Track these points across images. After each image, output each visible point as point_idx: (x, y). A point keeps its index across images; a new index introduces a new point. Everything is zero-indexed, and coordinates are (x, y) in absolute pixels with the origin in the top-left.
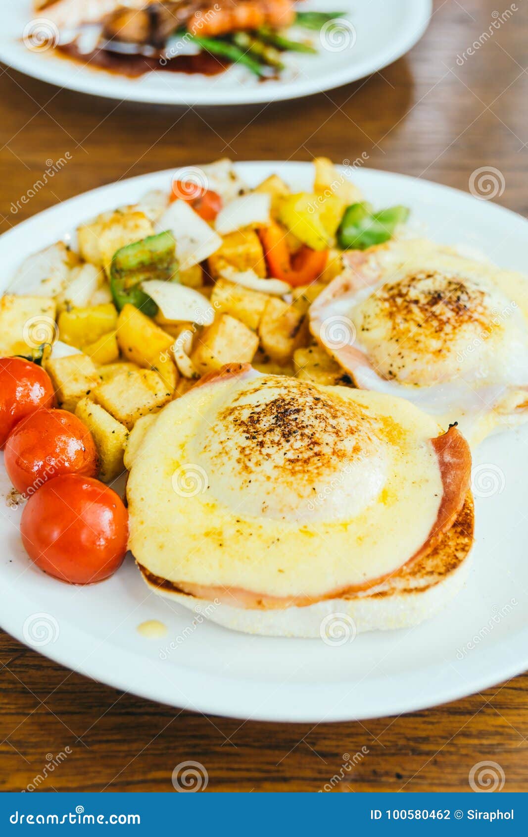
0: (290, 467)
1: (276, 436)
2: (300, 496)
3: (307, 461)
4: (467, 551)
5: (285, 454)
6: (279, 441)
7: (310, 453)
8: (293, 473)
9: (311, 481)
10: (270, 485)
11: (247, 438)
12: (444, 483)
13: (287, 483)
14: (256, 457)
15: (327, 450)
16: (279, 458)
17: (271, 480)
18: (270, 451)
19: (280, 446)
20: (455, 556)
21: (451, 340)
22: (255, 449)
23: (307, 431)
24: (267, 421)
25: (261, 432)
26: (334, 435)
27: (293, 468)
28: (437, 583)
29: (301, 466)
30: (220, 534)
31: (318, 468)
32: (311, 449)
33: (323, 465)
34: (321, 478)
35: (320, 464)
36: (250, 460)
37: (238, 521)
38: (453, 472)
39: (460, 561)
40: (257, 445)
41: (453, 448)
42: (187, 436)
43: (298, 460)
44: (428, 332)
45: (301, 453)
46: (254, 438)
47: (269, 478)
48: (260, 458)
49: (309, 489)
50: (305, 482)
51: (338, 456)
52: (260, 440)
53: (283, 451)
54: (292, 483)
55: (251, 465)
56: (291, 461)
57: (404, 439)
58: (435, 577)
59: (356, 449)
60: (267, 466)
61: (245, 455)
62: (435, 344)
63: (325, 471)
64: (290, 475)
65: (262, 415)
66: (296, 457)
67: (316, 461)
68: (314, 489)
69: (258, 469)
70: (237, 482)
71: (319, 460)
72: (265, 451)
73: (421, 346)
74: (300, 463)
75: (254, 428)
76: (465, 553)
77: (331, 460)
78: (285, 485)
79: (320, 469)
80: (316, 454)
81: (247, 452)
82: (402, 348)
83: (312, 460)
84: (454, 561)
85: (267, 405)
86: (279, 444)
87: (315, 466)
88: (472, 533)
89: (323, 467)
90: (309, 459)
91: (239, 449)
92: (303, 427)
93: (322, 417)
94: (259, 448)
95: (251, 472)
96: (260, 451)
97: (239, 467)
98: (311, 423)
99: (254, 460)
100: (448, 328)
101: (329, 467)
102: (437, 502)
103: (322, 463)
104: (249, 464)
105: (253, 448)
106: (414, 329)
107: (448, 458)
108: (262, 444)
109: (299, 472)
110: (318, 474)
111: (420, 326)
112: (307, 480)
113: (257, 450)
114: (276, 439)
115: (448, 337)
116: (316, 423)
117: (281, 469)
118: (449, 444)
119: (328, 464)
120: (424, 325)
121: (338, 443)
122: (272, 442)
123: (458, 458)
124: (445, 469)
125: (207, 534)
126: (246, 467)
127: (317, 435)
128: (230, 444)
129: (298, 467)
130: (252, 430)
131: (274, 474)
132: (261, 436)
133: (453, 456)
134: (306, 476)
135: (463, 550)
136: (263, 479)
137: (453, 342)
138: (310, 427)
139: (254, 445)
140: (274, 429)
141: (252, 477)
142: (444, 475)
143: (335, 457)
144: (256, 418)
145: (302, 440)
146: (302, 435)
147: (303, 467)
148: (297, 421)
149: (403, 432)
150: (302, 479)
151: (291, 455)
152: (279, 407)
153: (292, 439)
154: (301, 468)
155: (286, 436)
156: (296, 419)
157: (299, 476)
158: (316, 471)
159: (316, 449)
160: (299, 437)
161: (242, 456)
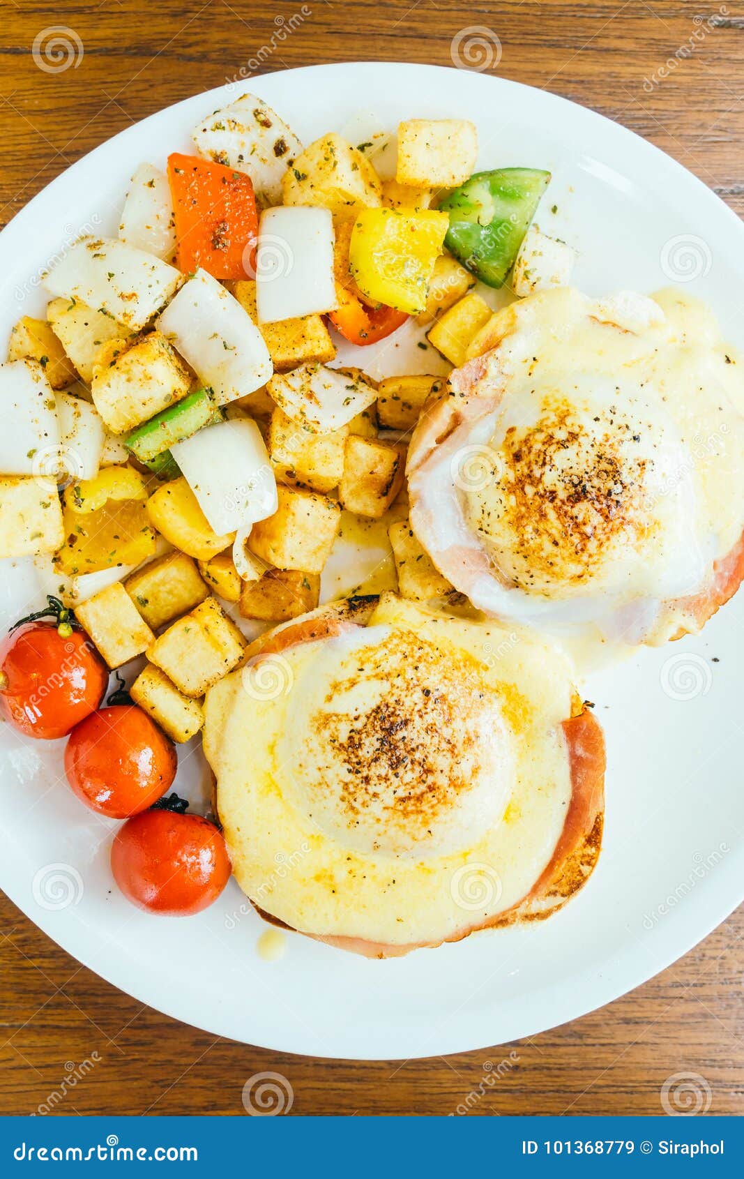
0: (401, 808)
1: (382, 768)
2: (414, 839)
3: (419, 798)
4: (593, 866)
5: (395, 792)
6: (387, 775)
7: (423, 788)
8: (406, 814)
9: (425, 823)
10: (380, 827)
11: (350, 771)
12: (574, 782)
13: (400, 826)
14: (361, 796)
15: (442, 781)
16: (388, 798)
17: (381, 822)
18: (378, 789)
19: (388, 782)
20: (580, 871)
21: (595, 563)
22: (360, 786)
23: (418, 756)
24: (370, 745)
25: (365, 763)
26: (449, 755)
27: (405, 809)
28: (559, 907)
29: (414, 805)
30: (331, 877)
31: (432, 807)
32: (424, 782)
33: (439, 802)
34: (437, 819)
35: (435, 801)
36: (355, 800)
37: (348, 859)
38: (584, 771)
39: (585, 879)
40: (362, 782)
41: (587, 738)
42: (275, 735)
43: (409, 798)
44: (566, 553)
45: (413, 788)
46: (358, 772)
47: (378, 820)
48: (367, 797)
49: (424, 831)
50: (419, 825)
51: (455, 786)
52: (365, 774)
53: (392, 788)
54: (404, 826)
55: (357, 805)
56: (403, 800)
57: (531, 721)
58: (559, 899)
59: (475, 771)
60: (376, 808)
61: (350, 793)
62: (575, 569)
63: (441, 809)
64: (402, 817)
65: (364, 735)
66: (408, 795)
67: (430, 798)
68: (430, 832)
69: (365, 810)
70: (344, 820)
71: (434, 796)
72: (372, 789)
73: (556, 569)
74: (412, 802)
75: (357, 756)
76: (591, 868)
77: (448, 794)
78: (398, 828)
79: (436, 808)
80: (431, 788)
81: (351, 789)
82: (532, 566)
83: (425, 796)
84: (579, 878)
85: (368, 718)
86: (387, 779)
87: (430, 805)
88: (600, 842)
89: (439, 805)
90: (422, 794)
91: (342, 784)
92: (413, 750)
93: (434, 727)
94: (363, 785)
95: (357, 813)
96: (366, 789)
97: (344, 805)
98: (421, 741)
99: (360, 800)
100: (592, 545)
101: (445, 803)
102: (564, 810)
103: (438, 799)
104: (355, 804)
105: (358, 785)
106: (549, 547)
107: (580, 751)
108: (367, 780)
109: (412, 812)
110: (434, 814)
111: (556, 543)
112: (421, 823)
113: (362, 788)
114: (383, 772)
115: (591, 560)
116: (427, 740)
117: (390, 810)
118: (582, 732)
119: (444, 800)
120: (561, 542)
121: (454, 768)
122: (379, 777)
123: (591, 753)
124: (577, 764)
125: (318, 878)
126: (353, 808)
127: (430, 759)
128: (330, 775)
129: (410, 806)
130: (355, 760)
131: (385, 815)
132: (366, 769)
133: (586, 749)
134: (420, 818)
135: (589, 863)
136: (371, 821)
137: (597, 566)
138: (420, 747)
139: (358, 781)
140: (379, 758)
141: (359, 818)
142: (574, 773)
143: (451, 789)
144: (356, 741)
145: (413, 770)
146: (412, 762)
147: (417, 807)
148: (406, 741)
149: (529, 710)
150: (415, 822)
151: (402, 793)
152: (383, 720)
153: (401, 770)
154: (413, 808)
155: (395, 764)
156: (404, 738)
157: (413, 817)
158: (431, 811)
159: (430, 779)
160: (409, 766)
161: (346, 794)
